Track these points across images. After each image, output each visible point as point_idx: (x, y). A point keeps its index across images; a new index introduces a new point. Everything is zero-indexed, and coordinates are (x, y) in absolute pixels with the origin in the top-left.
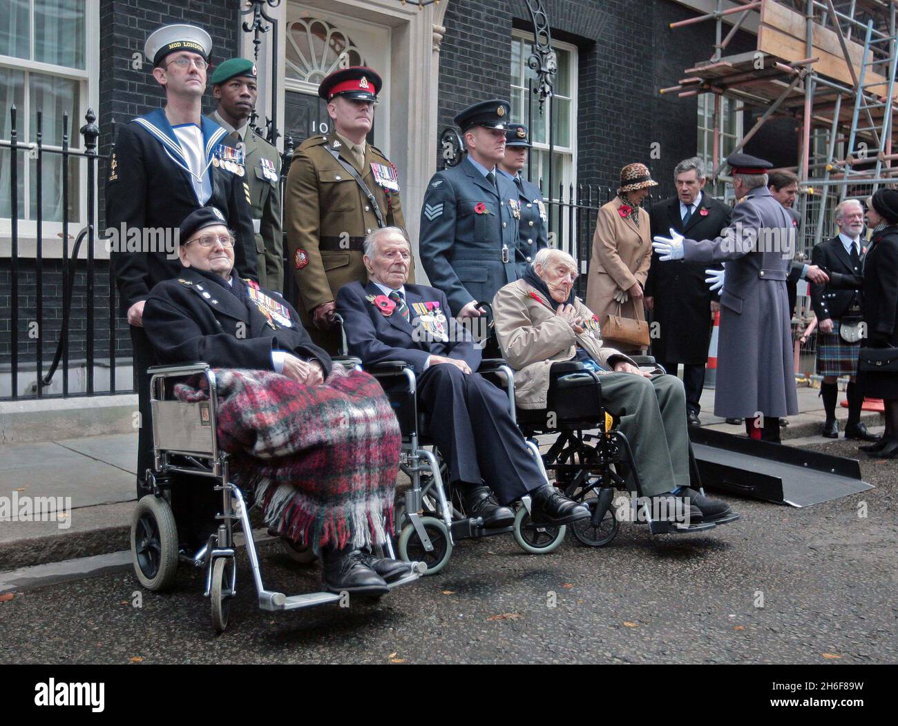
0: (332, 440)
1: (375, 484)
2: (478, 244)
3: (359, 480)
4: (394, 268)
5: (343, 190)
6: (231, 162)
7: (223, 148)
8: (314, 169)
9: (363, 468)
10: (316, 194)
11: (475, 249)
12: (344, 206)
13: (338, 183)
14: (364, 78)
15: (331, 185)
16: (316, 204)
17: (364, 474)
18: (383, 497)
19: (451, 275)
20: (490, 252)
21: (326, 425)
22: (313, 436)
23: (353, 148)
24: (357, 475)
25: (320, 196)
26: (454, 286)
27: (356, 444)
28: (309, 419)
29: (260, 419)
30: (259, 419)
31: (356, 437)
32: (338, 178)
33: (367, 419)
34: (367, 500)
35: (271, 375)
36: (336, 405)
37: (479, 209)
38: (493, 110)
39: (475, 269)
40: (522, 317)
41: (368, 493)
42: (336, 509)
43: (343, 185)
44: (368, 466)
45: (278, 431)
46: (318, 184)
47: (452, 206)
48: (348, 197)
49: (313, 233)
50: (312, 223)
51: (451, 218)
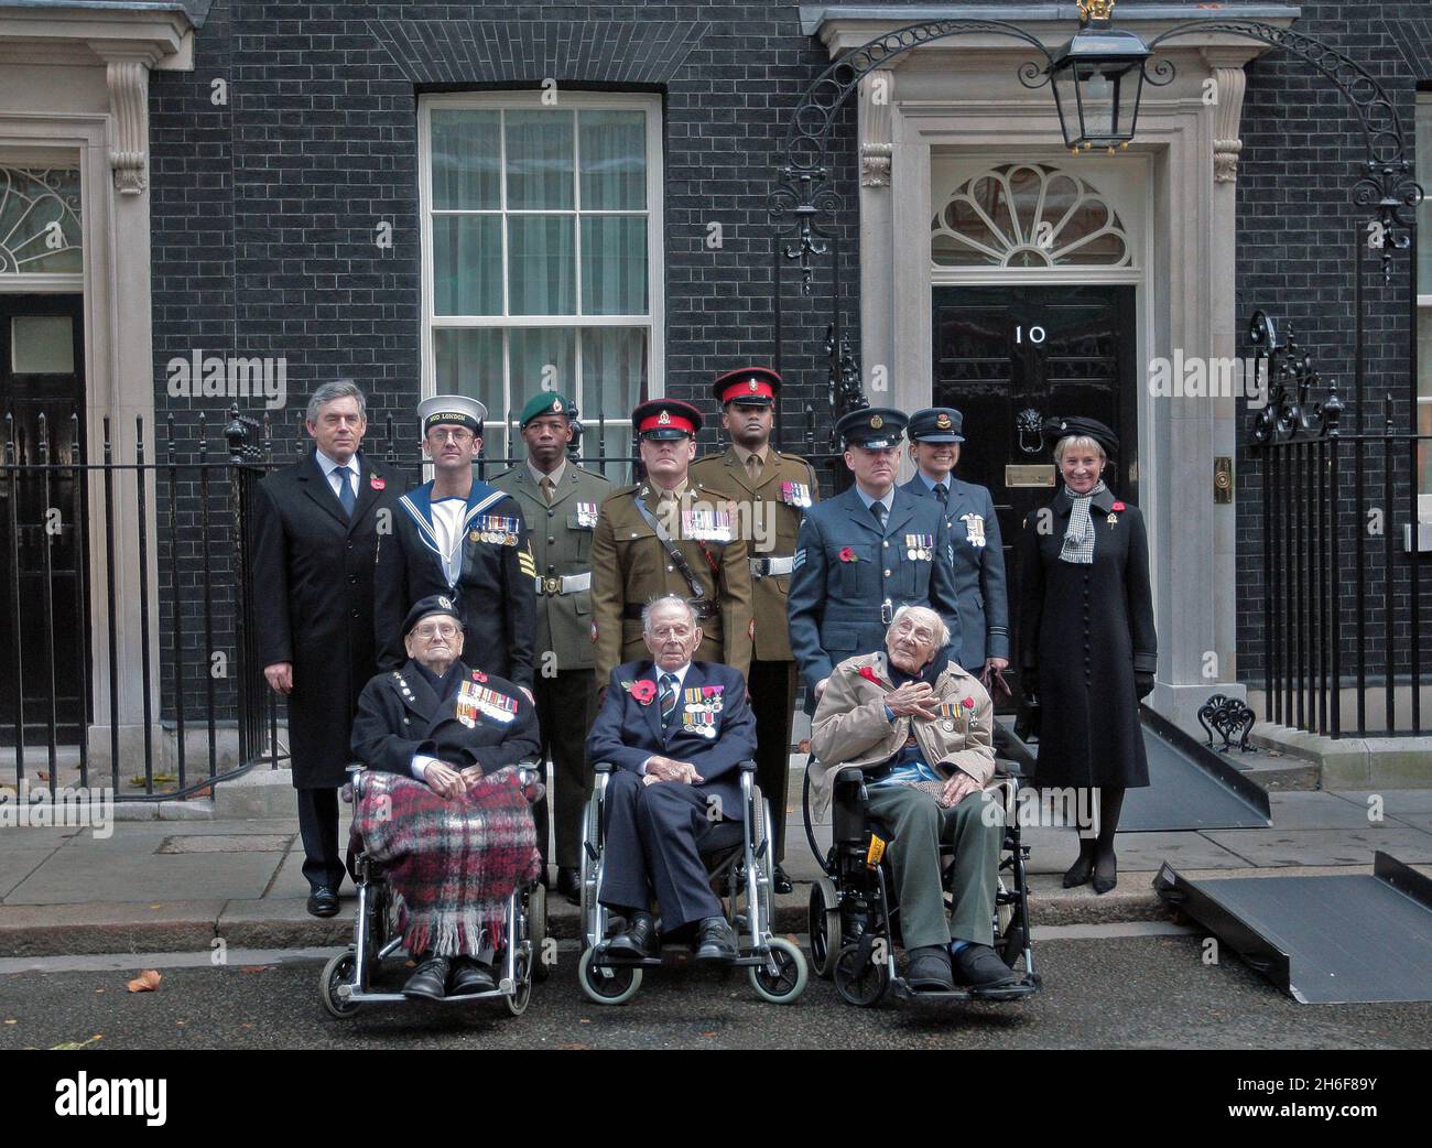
0: (417, 849)
1: (471, 896)
2: (847, 600)
3: (451, 890)
4: (666, 648)
5: (640, 549)
6: (497, 532)
7: (487, 519)
8: (609, 526)
9: (456, 879)
10: (614, 555)
11: (846, 607)
12: (642, 567)
13: (634, 541)
14: (665, 412)
15: (626, 544)
16: (613, 567)
17: (458, 885)
18: (484, 910)
19: (810, 642)
20: (862, 611)
21: (415, 835)
22: (402, 844)
23: (662, 495)
24: (449, 885)
25: (618, 557)
26: (811, 658)
27: (449, 855)
28: (402, 828)
29: (365, 826)
30: (363, 825)
31: (449, 848)
32: (634, 535)
33: (466, 831)
34: (458, 910)
35: (403, 780)
36: (431, 815)
37: (846, 555)
38: (865, 422)
39: (844, 633)
40: (844, 700)
41: (461, 904)
42: (422, 915)
43: (639, 543)
44: (463, 877)
45: (376, 837)
46: (615, 544)
47: (816, 552)
48: (646, 556)
49: (610, 600)
50: (608, 589)
51: (815, 568)
